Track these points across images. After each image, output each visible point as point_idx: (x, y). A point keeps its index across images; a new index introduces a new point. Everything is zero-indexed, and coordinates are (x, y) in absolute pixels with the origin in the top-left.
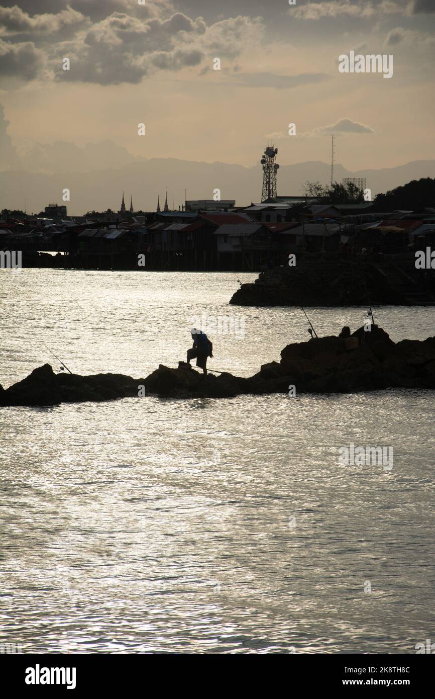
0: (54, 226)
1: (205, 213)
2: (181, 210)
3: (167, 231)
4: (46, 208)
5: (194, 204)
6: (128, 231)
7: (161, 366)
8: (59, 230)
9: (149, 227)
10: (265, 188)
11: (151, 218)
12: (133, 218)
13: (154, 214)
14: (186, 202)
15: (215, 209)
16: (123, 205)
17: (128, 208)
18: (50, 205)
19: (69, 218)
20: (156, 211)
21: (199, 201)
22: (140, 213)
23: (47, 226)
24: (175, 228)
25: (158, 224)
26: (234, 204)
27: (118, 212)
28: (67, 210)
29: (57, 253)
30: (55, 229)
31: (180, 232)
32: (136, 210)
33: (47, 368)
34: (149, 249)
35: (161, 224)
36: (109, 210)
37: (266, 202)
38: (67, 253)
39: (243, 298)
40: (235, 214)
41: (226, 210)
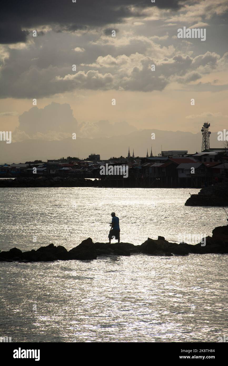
0: (93, 165)
1: (172, 158)
2: (159, 156)
3: (152, 167)
4: (90, 156)
5: (166, 153)
6: (131, 167)
7: (149, 239)
8: (96, 167)
9: (143, 165)
10: (203, 144)
11: (143, 160)
12: (134, 160)
13: (145, 158)
14: (162, 152)
15: (177, 155)
16: (129, 154)
17: (131, 155)
18: (91, 154)
19: (101, 161)
20: (146, 157)
21: (168, 151)
22: (138, 158)
23: (90, 165)
24: (156, 166)
25: (146, 164)
26: (187, 153)
27: (126, 157)
28: (100, 157)
29: (95, 179)
30: (94, 167)
31: (159, 168)
32: (135, 156)
33: (90, 240)
34: (143, 176)
35: (149, 163)
36: (122, 157)
37: (204, 151)
38: (100, 179)
39: (192, 202)
40: (189, 158)
41: (183, 156)
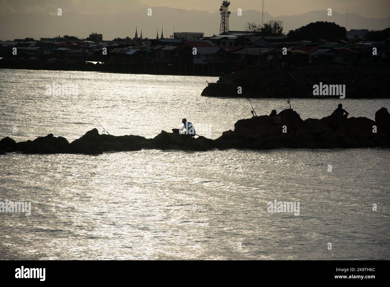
0: (95, 46)
1: (186, 40)
2: (171, 38)
3: (163, 50)
4: (90, 35)
5: (179, 35)
6: (140, 50)
7: (163, 131)
8: (98, 49)
9: (152, 48)
10: (222, 26)
11: (154, 42)
12: (142, 42)
13: (155, 40)
14: (174, 33)
15: (192, 38)
16: (136, 34)
17: (139, 36)
18: (92, 33)
19: (104, 42)
20: (156, 39)
21: (182, 33)
22: (146, 39)
23: (91, 46)
24: (168, 49)
25: (157, 46)
26: (203, 35)
27: (133, 38)
28: (103, 37)
29: (97, 62)
30: (96, 48)
31: (171, 52)
32: (144, 38)
33: (95, 131)
34: (152, 61)
35: (160, 46)
36: (128, 37)
37: (222, 34)
38: (103, 63)
39: (209, 92)
40: (205, 41)
41: (198, 38)
